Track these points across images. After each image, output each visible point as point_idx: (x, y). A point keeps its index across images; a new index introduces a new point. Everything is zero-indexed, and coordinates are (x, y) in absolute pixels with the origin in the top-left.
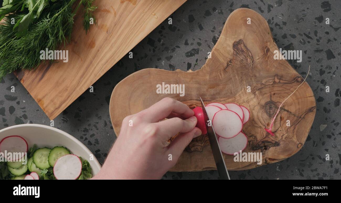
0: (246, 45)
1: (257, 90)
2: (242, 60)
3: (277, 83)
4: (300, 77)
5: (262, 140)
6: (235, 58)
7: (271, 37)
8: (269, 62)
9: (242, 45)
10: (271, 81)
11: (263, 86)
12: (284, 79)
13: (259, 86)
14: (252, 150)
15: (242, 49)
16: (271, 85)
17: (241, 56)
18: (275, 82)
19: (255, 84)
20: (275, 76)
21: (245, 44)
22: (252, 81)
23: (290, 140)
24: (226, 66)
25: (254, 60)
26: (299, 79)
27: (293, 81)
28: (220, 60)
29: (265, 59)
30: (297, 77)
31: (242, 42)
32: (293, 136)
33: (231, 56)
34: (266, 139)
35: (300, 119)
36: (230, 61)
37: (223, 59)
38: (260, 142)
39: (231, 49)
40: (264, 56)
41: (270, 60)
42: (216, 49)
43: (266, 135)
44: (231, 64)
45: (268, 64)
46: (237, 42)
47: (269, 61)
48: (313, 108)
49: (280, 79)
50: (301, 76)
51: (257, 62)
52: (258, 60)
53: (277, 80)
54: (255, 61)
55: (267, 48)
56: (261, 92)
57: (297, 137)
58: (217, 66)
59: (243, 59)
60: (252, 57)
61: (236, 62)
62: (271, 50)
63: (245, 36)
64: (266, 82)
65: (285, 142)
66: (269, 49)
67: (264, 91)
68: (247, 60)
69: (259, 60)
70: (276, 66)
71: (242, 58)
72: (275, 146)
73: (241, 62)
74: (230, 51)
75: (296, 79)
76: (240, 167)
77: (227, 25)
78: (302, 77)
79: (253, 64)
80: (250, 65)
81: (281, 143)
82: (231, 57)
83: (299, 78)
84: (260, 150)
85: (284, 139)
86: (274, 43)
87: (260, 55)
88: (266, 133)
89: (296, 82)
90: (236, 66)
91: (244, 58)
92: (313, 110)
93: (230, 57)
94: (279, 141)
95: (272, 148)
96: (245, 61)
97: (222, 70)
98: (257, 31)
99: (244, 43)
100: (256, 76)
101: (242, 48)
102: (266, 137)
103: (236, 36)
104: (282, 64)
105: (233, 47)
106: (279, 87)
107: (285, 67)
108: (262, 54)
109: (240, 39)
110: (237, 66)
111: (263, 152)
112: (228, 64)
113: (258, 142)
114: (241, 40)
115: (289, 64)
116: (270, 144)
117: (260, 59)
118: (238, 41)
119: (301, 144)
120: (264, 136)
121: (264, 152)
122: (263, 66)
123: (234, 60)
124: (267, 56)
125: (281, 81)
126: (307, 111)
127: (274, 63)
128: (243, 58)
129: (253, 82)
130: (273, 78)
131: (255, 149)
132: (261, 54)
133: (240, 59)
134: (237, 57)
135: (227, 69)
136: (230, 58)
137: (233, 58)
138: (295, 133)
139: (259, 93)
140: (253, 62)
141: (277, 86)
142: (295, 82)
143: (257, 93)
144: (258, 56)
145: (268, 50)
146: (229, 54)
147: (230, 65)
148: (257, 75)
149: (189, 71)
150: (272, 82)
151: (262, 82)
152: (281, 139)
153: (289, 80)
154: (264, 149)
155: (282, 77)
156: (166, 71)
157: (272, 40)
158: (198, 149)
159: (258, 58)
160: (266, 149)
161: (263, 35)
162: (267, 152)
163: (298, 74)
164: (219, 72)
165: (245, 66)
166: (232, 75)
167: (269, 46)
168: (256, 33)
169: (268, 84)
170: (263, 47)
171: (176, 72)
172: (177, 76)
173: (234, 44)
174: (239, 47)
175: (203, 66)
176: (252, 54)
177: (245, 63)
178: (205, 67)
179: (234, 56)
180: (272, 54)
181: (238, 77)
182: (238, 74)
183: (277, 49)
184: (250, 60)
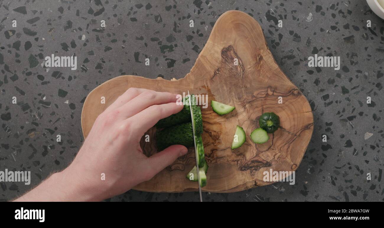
0: (236, 52)
1: (248, 103)
2: (232, 68)
3: (270, 96)
4: (297, 90)
5: (252, 160)
6: (223, 67)
7: (265, 44)
8: (261, 72)
9: (232, 52)
10: (263, 93)
11: (254, 99)
12: (278, 91)
13: (250, 99)
14: (240, 170)
15: (231, 56)
16: (264, 97)
17: (231, 64)
18: (267, 95)
19: (245, 97)
20: (268, 87)
21: (235, 51)
22: (243, 92)
23: (283, 160)
24: (213, 75)
25: (245, 69)
26: (296, 92)
27: (288, 94)
28: (207, 68)
29: (258, 68)
30: (293, 90)
31: (232, 49)
32: (287, 156)
33: (220, 63)
34: (256, 159)
35: (296, 137)
36: (218, 70)
37: (210, 67)
38: (249, 161)
39: (219, 56)
40: (256, 65)
41: (263, 69)
42: (202, 56)
43: (256, 154)
44: (219, 73)
45: (261, 74)
46: (226, 48)
47: (261, 71)
48: (310, 124)
49: (274, 91)
50: (298, 89)
51: (248, 71)
53: (270, 93)
54: (246, 70)
55: (260, 56)
56: (251, 105)
57: (291, 156)
58: (203, 75)
60: (243, 66)
61: (225, 71)
62: (264, 58)
63: (235, 42)
64: (258, 94)
65: (278, 162)
66: (262, 58)
67: (255, 105)
68: (237, 69)
69: (251, 69)
70: (269, 76)
71: (231, 67)
72: (266, 166)
73: (230, 71)
74: (219, 58)
75: (292, 92)
76: (226, 189)
77: (215, 29)
79: (243, 73)
80: (240, 75)
81: (273, 163)
82: (219, 65)
83: (295, 90)
84: (249, 171)
85: (276, 159)
86: (268, 50)
87: (251, 64)
88: (256, 152)
89: (291, 96)
90: (224, 76)
92: (311, 127)
93: (218, 65)
94: (271, 161)
95: (263, 169)
96: (234, 70)
97: (208, 79)
98: (249, 37)
99: (234, 50)
100: (246, 87)
101: (232, 55)
102: (256, 156)
103: (225, 42)
104: (276, 75)
105: (222, 54)
106: (272, 100)
107: (280, 78)
108: (254, 62)
109: (229, 45)
110: (226, 75)
111: (253, 173)
112: (215, 72)
113: (247, 161)
114: (231, 46)
115: (284, 75)
116: (261, 165)
117: (252, 68)
118: (227, 47)
119: (295, 165)
120: (254, 155)
121: (254, 173)
122: (255, 75)
123: (222, 69)
124: (260, 65)
125: (275, 94)
126: (303, 128)
127: (267, 73)
128: (232, 66)
129: (243, 94)
130: (266, 90)
131: (243, 169)
132: (253, 63)
133: (228, 67)
134: (226, 65)
135: (214, 78)
136: (217, 67)
138: (289, 152)
139: (249, 106)
140: (243, 71)
141: (270, 99)
142: (290, 94)
143: (247, 106)
144: (250, 64)
145: (261, 58)
146: (217, 61)
147: (218, 74)
148: (248, 86)
149: (172, 79)
150: (264, 94)
151: (253, 94)
152: (273, 159)
153: (284, 93)
154: (253, 170)
155: (276, 89)
156: (145, 78)
157: (266, 47)
158: (179, 168)
159: (250, 67)
160: (256, 170)
161: (255, 41)
162: (258, 173)
163: (294, 86)
164: (205, 81)
165: (235, 75)
166: (219, 85)
167: (262, 54)
168: (248, 39)
169: (260, 97)
170: (255, 55)
171: (157, 80)
172: (158, 84)
173: (223, 50)
174: (229, 54)
175: (187, 74)
176: (243, 63)
177: (235, 73)
178: (189, 76)
179: (223, 64)
180: (266, 63)
181: (227, 87)
182: (226, 84)
183: (272, 57)
184: (240, 69)
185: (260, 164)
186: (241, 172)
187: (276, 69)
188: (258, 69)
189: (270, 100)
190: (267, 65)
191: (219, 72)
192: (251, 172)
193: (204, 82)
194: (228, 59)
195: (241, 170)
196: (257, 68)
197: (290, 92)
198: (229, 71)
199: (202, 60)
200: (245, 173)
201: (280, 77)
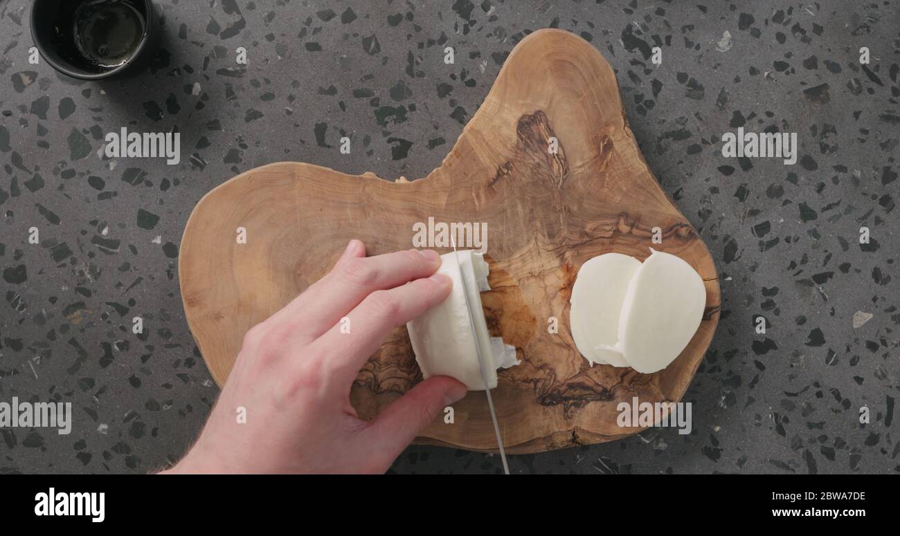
0: (551, 128)
1: (570, 248)
2: (539, 164)
3: (624, 236)
4: (687, 225)
5: (570, 382)
6: (519, 159)
7: (620, 113)
8: (607, 179)
9: (542, 126)
10: (607, 228)
11: (586, 239)
12: (643, 227)
13: (576, 239)
14: (541, 404)
15: (540, 135)
16: (608, 238)
17: (537, 155)
18: (617, 232)
19: (565, 233)
20: (620, 215)
21: (550, 123)
22: (560, 222)
23: (642, 387)
24: (495, 178)
25: (570, 167)
26: (683, 232)
27: (666, 235)
28: (482, 159)
29: (600, 169)
30: (678, 225)
31: (543, 118)
32: (651, 379)
33: (511, 151)
34: (580, 379)
36: (507, 166)
37: (489, 158)
38: (563, 385)
39: (511, 133)
40: (596, 162)
41: (612, 172)
42: (472, 129)
43: (581, 369)
44: (507, 174)
45: (606, 183)
46: (530, 116)
47: (607, 175)
48: (710, 308)
49: (632, 226)
50: (689, 223)
51: (576, 173)
52: (580, 170)
53: (624, 228)
54: (571, 170)
55: (606, 140)
56: (578, 253)
58: (470, 175)
59: (540, 162)
60: (565, 160)
61: (523, 170)
62: (616, 146)
63: (551, 102)
64: (595, 229)
65: (630, 391)
66: (612, 144)
67: (586, 254)
68: (551, 166)
69: (583, 169)
70: (625, 189)
71: (537, 160)
72: (601, 400)
73: (535, 171)
74: (510, 139)
75: (675, 229)
77: (507, 68)
78: (691, 225)
79: (565, 177)
80: (556, 181)
81: (619, 393)
82: (511, 155)
83: (682, 227)
84: (560, 407)
85: (626, 383)
86: (626, 128)
87: (585, 157)
88: (582, 364)
89: (672, 238)
90: (521, 180)
91: (544, 161)
92: (712, 316)
93: (506, 153)
94: (613, 389)
95: (593, 406)
96: (544, 170)
97: (482, 186)
98: (585, 94)
99: (547, 121)
100: (569, 211)
101: (542, 132)
102: (580, 373)
103: (529, 101)
104: (641, 187)
105: (517, 129)
106: (626, 244)
107: (649, 195)
108: (592, 154)
109: (538, 109)
110: (523, 179)
111: (569, 412)
112: (499, 170)
113: (557, 384)
114: (540, 111)
116: (590, 394)
117: (586, 167)
118: (533, 113)
119: (671, 401)
120: (575, 371)
121: (572, 412)
122: (592, 185)
123: (517, 164)
124: (605, 162)
125: (635, 231)
127: (621, 182)
128: (541, 160)
129: (562, 227)
130: (614, 221)
131: (548, 401)
132: (589, 155)
133: (532, 161)
134: (527, 156)
135: (497, 183)
136: (506, 158)
137: (516, 156)
139: (572, 256)
140: (566, 173)
141: (623, 242)
142: (670, 236)
143: (568, 254)
144: (582, 159)
145: (609, 146)
146: (505, 146)
147: (505, 176)
148: (575, 208)
149: (399, 178)
150: (610, 230)
151: (584, 228)
152: (619, 383)
154: (571, 405)
155: (639, 221)
156: (335, 172)
157: (623, 121)
158: (400, 388)
159: (582, 163)
160: (578, 405)
161: (599, 106)
162: (580, 414)
163: (682, 217)
164: (474, 191)
165: (544, 181)
166: (506, 201)
167: (611, 137)
168: (581, 99)
169: (600, 235)
170: (596, 137)
171: (361, 178)
172: (364, 189)
173: (523, 121)
174: (535, 131)
175: (435, 170)
176: (567, 152)
177: (544, 175)
178: (438, 174)
179: (519, 151)
180: (620, 156)
181: (524, 208)
182: (523, 200)
183: (634, 145)
184: (557, 167)
185: (587, 392)
186: (542, 407)
187: (642, 174)
188: (602, 170)
189: (623, 244)
190: (622, 163)
191: (510, 172)
192: (566, 411)
193: (471, 191)
194: (531, 141)
195: (543, 403)
196: (598, 168)
197: (671, 229)
198: (531, 169)
199: (471, 138)
200: (551, 412)
201: (649, 192)
